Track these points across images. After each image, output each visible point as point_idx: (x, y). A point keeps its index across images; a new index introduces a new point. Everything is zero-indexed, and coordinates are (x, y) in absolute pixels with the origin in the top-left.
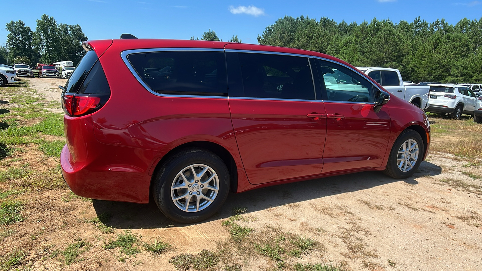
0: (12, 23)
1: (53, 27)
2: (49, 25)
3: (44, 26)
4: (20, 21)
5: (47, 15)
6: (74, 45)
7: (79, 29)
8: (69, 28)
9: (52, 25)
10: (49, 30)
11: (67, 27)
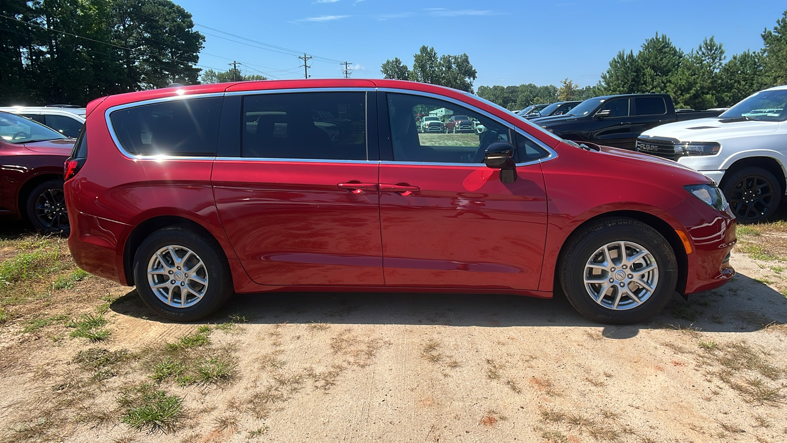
0: (388, 62)
1: (433, 61)
2: (427, 59)
3: (422, 61)
4: (396, 59)
5: (426, 46)
6: (458, 84)
7: (466, 60)
8: (453, 60)
9: (431, 60)
10: (428, 66)
11: (451, 58)
